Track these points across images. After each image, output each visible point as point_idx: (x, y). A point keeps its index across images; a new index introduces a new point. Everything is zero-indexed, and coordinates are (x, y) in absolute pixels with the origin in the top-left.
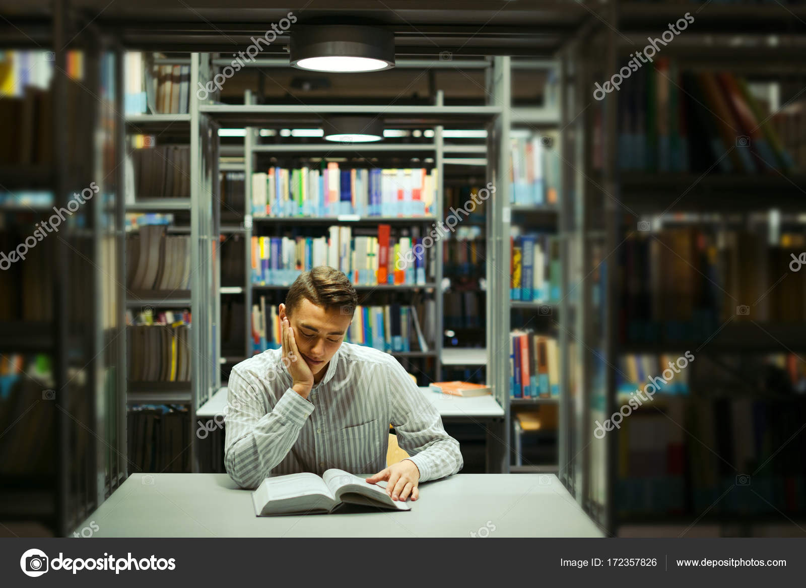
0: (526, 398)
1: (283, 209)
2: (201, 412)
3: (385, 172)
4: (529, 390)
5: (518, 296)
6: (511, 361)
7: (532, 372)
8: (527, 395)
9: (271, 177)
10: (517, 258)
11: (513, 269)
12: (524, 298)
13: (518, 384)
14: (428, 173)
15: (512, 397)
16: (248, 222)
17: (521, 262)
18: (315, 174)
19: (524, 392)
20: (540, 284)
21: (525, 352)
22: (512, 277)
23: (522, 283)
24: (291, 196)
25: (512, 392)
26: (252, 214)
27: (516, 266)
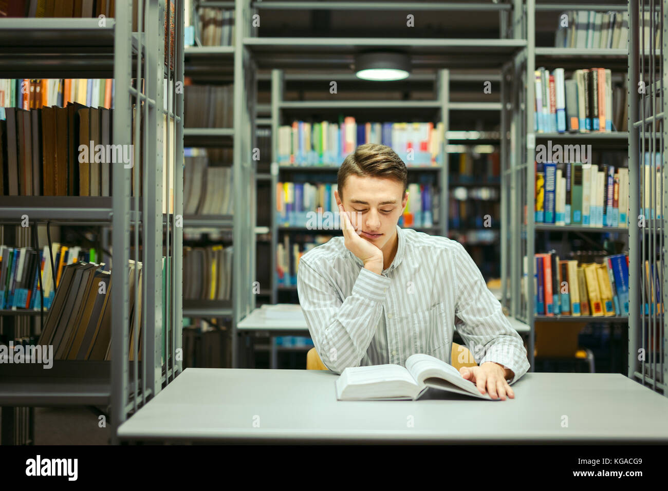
0: (550, 315)
1: (305, 159)
2: (242, 325)
3: (397, 126)
4: (552, 308)
5: (541, 218)
6: (535, 280)
7: (555, 291)
8: (550, 313)
9: (295, 130)
10: (541, 182)
11: (537, 193)
12: (547, 220)
13: (541, 302)
14: (435, 127)
15: (536, 315)
16: (275, 169)
17: (544, 186)
18: (334, 128)
19: (547, 310)
20: (562, 207)
21: (548, 272)
22: (536, 201)
23: (544, 207)
24: (313, 147)
25: (535, 310)
26: (278, 162)
27: (540, 191)
